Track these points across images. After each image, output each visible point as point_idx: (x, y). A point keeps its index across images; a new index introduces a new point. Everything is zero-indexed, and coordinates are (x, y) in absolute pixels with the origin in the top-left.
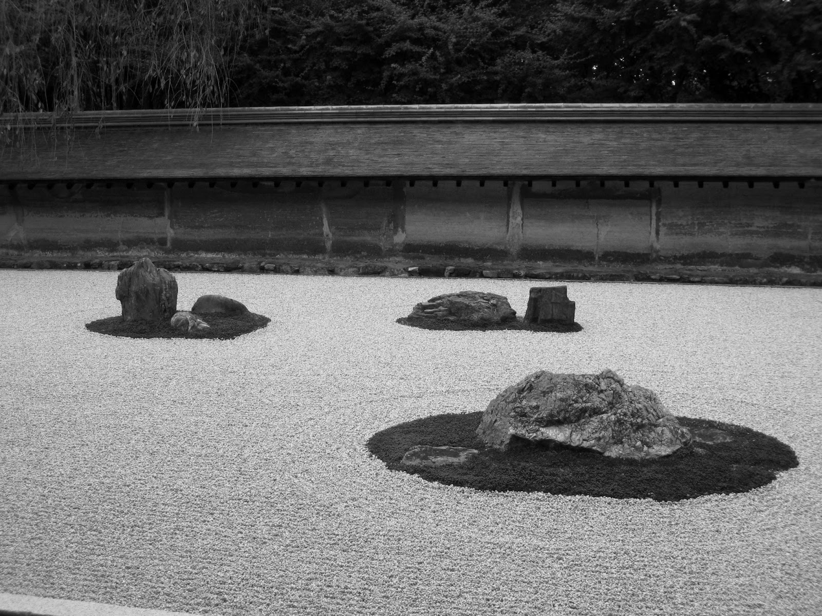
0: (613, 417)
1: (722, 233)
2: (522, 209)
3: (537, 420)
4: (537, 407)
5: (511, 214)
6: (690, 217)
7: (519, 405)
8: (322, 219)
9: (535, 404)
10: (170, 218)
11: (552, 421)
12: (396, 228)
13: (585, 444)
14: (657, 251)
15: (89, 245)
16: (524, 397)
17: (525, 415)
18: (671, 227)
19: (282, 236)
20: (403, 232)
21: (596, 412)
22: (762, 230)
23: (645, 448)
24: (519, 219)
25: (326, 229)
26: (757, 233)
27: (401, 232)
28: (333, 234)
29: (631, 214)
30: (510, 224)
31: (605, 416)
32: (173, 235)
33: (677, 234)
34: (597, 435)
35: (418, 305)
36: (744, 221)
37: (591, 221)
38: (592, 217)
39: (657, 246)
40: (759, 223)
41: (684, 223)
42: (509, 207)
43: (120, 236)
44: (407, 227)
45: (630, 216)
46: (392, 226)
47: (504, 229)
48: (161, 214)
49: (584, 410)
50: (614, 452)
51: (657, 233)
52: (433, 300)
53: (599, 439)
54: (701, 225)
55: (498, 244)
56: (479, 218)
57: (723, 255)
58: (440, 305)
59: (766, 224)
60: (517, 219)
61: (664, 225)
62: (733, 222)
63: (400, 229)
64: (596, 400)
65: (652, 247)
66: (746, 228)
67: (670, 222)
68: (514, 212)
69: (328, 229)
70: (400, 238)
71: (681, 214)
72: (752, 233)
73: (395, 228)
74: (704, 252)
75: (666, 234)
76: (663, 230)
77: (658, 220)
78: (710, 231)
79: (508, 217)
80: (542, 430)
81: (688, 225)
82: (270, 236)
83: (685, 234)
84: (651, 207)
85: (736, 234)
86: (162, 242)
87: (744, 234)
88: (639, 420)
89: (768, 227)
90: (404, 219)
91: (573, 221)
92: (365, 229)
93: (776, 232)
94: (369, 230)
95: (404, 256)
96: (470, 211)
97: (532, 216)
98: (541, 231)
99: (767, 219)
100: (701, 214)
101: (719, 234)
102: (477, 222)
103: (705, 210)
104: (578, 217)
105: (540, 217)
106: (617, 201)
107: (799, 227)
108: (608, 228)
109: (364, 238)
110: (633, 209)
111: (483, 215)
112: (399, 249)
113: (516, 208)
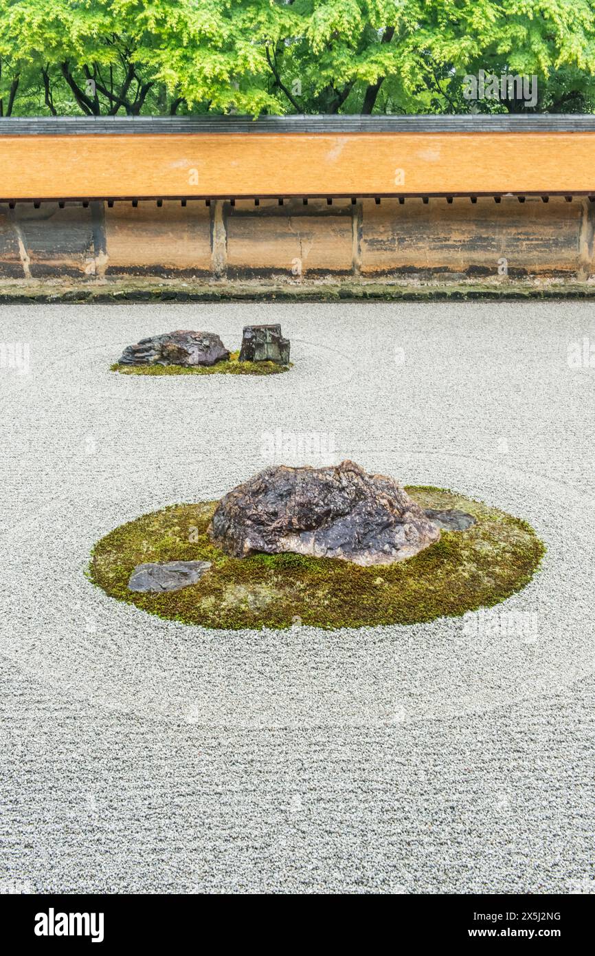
0: (357, 518)
1: (421, 248)
2: (226, 228)
3: (276, 530)
4: (275, 514)
5: (214, 234)
6: (390, 233)
7: (255, 512)
8: (17, 242)
9: (272, 510)
11: (294, 532)
12: (97, 250)
13: (330, 555)
14: (359, 267)
16: (260, 501)
17: (262, 523)
18: (372, 243)
20: (105, 254)
21: (340, 514)
22: (459, 244)
23: (394, 551)
24: (223, 238)
25: (23, 253)
26: (453, 247)
27: (102, 255)
28: (31, 258)
29: (333, 230)
30: (214, 244)
31: (349, 518)
33: (378, 250)
34: (340, 543)
35: (127, 348)
36: (442, 236)
37: (294, 239)
38: (295, 235)
39: (359, 262)
40: (456, 237)
41: (385, 239)
42: (212, 226)
44: (109, 249)
45: (332, 234)
46: (93, 248)
47: (208, 249)
49: (326, 513)
50: (362, 560)
51: (359, 250)
52: (143, 343)
53: (343, 546)
54: (401, 240)
55: (203, 264)
56: (182, 238)
57: (422, 269)
58: (150, 348)
59: (462, 238)
60: (220, 238)
61: (366, 241)
62: (432, 236)
63: (101, 252)
64: (338, 502)
65: (354, 263)
66: (444, 243)
67: (371, 238)
68: (217, 231)
69: (25, 253)
70: (102, 261)
71: (382, 229)
72: (448, 247)
73: (96, 250)
74: (404, 267)
75: (368, 250)
76: (364, 246)
77: (360, 236)
78: (409, 246)
79: (212, 236)
80: (283, 540)
81: (388, 240)
83: (385, 250)
84: (352, 223)
85: (434, 249)
87: (441, 248)
88: (385, 518)
89: (464, 241)
90: (104, 241)
91: (276, 239)
92: (65, 252)
93: (471, 246)
94: (69, 253)
95: (108, 279)
96: (172, 231)
97: (235, 235)
98: (245, 250)
99: (463, 233)
100: (402, 229)
101: (419, 249)
102: (180, 242)
103: (405, 226)
104: (283, 235)
105: (242, 236)
106: (320, 218)
107: (493, 240)
108: (311, 246)
109: (65, 262)
110: (335, 226)
111: (185, 235)
112: (102, 271)
113: (219, 226)
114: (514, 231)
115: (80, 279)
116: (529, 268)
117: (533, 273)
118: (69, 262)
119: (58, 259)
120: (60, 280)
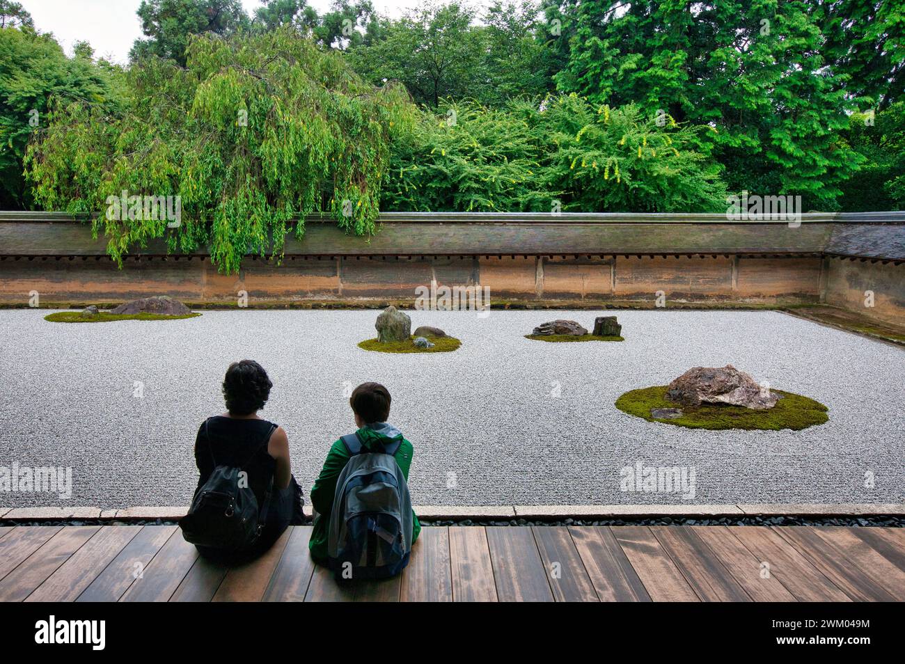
0: (743, 389)
1: (647, 282)
2: (544, 270)
3: (712, 392)
4: (710, 386)
5: (538, 274)
6: (631, 274)
7: (699, 385)
8: (432, 276)
9: (707, 384)
10: (340, 277)
11: (720, 393)
12: (475, 282)
13: (739, 403)
14: (614, 293)
15: (288, 294)
16: (700, 380)
17: (704, 390)
18: (621, 279)
19: (409, 287)
21: (736, 386)
22: (667, 280)
23: (763, 403)
24: (542, 276)
26: (664, 281)
29: (600, 272)
30: (537, 279)
31: (740, 388)
32: (343, 288)
33: (624, 283)
34: (741, 398)
35: (536, 328)
36: (658, 276)
37: (580, 277)
38: (581, 275)
39: (614, 290)
40: (665, 276)
41: (628, 277)
42: (536, 269)
43: (308, 288)
44: (481, 281)
45: (599, 274)
46: (472, 281)
47: (534, 281)
48: (335, 275)
49: (732, 386)
50: (752, 406)
51: (614, 283)
52: (544, 325)
53: (742, 400)
54: (636, 278)
55: (531, 290)
56: (520, 276)
57: (647, 294)
58: (548, 328)
59: (669, 277)
60: (540, 276)
61: (618, 278)
62: (652, 276)
63: (477, 283)
64: (734, 381)
65: (611, 290)
66: (659, 279)
67: (621, 277)
68: (539, 272)
71: (626, 272)
72: (661, 281)
74: (638, 292)
75: (619, 283)
76: (617, 281)
77: (614, 276)
78: (641, 281)
80: (716, 397)
81: (630, 278)
83: (628, 283)
84: (610, 269)
86: (336, 291)
87: (658, 282)
88: (754, 389)
89: (670, 279)
90: (479, 276)
91: (570, 277)
92: (457, 283)
93: (674, 281)
96: (515, 272)
97: (548, 275)
98: (553, 282)
99: (669, 274)
100: (637, 272)
101: (645, 283)
102: (519, 278)
103: (639, 270)
104: (573, 275)
105: (553, 275)
106: (593, 266)
107: (685, 278)
108: (589, 281)
110: (601, 270)
111: (522, 274)
113: (540, 270)
114: (696, 273)
116: (705, 294)
117: (707, 296)
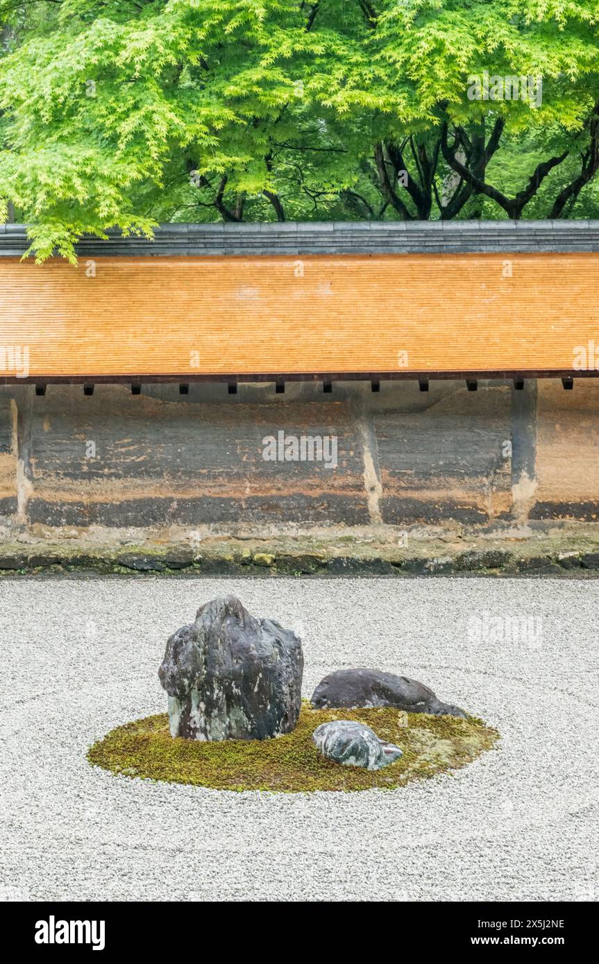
8: (360, 454)
10: (22, 455)
12: (516, 470)
19: (274, 492)
20: (531, 477)
25: (370, 475)
27: (526, 480)
28: (385, 486)
32: (31, 493)
44: (539, 468)
48: (3, 447)
63: (524, 473)
69: (375, 477)
70: (525, 492)
73: (514, 470)
82: (248, 491)
86: (6, 508)
90: (532, 451)
92: (452, 474)
94: (461, 476)
95: (533, 527)
109: (450, 493)
112: (522, 512)
115: (478, 526)
118: (458, 493)
119: (438, 488)
120: (438, 529)
